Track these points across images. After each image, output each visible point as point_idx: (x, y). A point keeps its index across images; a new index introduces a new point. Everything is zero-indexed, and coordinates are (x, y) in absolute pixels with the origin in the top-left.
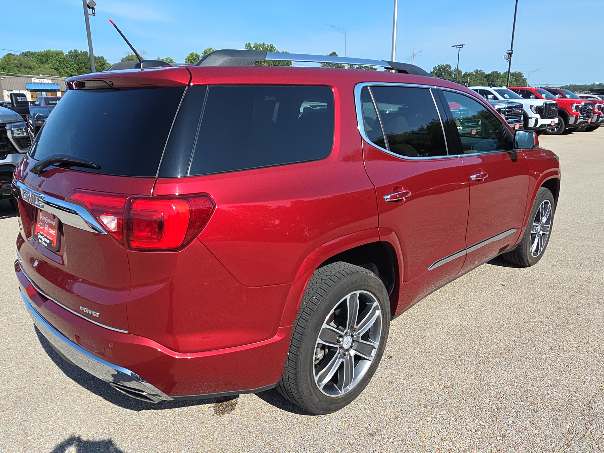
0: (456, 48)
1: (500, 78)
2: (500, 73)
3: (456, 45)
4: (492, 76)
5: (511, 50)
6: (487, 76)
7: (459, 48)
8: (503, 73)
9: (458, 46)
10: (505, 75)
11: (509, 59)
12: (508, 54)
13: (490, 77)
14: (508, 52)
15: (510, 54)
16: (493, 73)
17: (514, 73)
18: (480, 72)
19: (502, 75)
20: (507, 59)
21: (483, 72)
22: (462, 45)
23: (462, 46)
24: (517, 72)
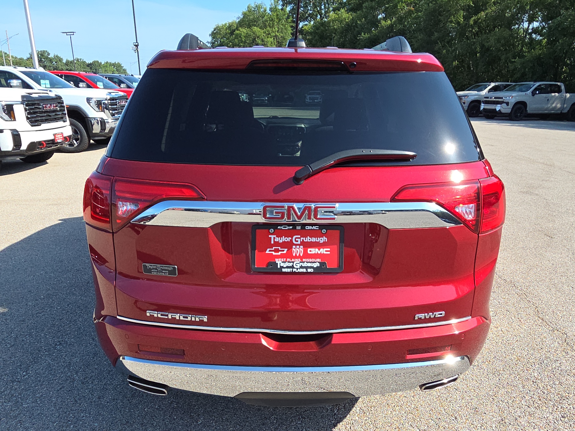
0: (67, 35)
1: (102, 67)
2: (101, 63)
3: (67, 32)
4: (93, 65)
5: (137, 42)
6: (89, 65)
7: (70, 35)
8: (104, 63)
9: (68, 33)
10: (106, 64)
11: (136, 51)
12: (135, 45)
13: (92, 66)
14: (134, 44)
15: (137, 46)
16: (95, 62)
17: (113, 64)
18: (81, 60)
19: (103, 64)
20: (135, 51)
21: (84, 60)
22: (73, 32)
23: (72, 34)
24: (117, 63)
